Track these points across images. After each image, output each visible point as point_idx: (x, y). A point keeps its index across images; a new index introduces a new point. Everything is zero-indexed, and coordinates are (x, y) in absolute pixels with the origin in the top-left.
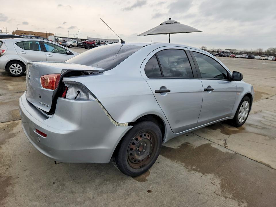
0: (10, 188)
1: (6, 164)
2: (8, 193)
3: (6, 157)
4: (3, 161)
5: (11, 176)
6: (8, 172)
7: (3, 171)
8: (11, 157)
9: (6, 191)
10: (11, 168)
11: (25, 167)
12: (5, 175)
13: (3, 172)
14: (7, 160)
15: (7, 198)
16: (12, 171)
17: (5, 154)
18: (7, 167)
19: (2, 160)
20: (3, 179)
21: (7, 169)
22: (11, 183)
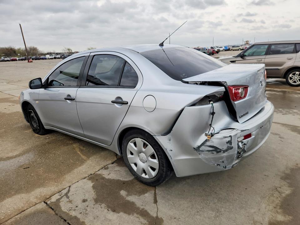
0: (287, 172)
1: (278, 193)
2: (290, 170)
3: (273, 202)
4: (279, 199)
5: (281, 179)
6: (282, 184)
7: (286, 188)
8: (267, 197)
9: (291, 172)
10: (276, 186)
11: (263, 179)
12: (285, 183)
13: (286, 186)
14: (274, 197)
15: (292, 168)
16: (277, 182)
17: (271, 207)
18: (279, 189)
19: (280, 201)
20: (288, 181)
21: (280, 188)
22: (284, 175)
